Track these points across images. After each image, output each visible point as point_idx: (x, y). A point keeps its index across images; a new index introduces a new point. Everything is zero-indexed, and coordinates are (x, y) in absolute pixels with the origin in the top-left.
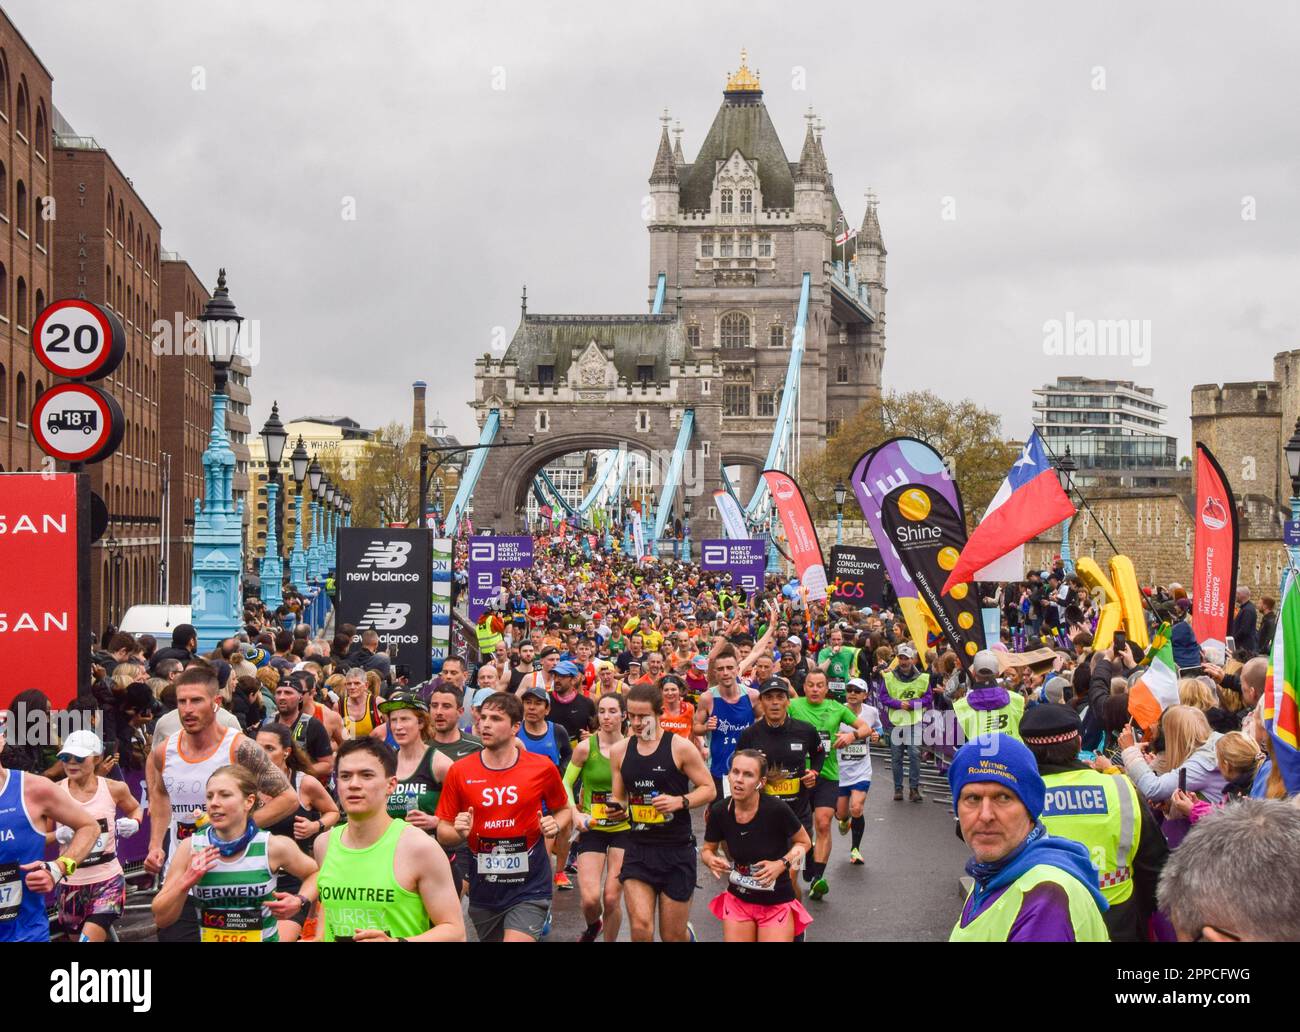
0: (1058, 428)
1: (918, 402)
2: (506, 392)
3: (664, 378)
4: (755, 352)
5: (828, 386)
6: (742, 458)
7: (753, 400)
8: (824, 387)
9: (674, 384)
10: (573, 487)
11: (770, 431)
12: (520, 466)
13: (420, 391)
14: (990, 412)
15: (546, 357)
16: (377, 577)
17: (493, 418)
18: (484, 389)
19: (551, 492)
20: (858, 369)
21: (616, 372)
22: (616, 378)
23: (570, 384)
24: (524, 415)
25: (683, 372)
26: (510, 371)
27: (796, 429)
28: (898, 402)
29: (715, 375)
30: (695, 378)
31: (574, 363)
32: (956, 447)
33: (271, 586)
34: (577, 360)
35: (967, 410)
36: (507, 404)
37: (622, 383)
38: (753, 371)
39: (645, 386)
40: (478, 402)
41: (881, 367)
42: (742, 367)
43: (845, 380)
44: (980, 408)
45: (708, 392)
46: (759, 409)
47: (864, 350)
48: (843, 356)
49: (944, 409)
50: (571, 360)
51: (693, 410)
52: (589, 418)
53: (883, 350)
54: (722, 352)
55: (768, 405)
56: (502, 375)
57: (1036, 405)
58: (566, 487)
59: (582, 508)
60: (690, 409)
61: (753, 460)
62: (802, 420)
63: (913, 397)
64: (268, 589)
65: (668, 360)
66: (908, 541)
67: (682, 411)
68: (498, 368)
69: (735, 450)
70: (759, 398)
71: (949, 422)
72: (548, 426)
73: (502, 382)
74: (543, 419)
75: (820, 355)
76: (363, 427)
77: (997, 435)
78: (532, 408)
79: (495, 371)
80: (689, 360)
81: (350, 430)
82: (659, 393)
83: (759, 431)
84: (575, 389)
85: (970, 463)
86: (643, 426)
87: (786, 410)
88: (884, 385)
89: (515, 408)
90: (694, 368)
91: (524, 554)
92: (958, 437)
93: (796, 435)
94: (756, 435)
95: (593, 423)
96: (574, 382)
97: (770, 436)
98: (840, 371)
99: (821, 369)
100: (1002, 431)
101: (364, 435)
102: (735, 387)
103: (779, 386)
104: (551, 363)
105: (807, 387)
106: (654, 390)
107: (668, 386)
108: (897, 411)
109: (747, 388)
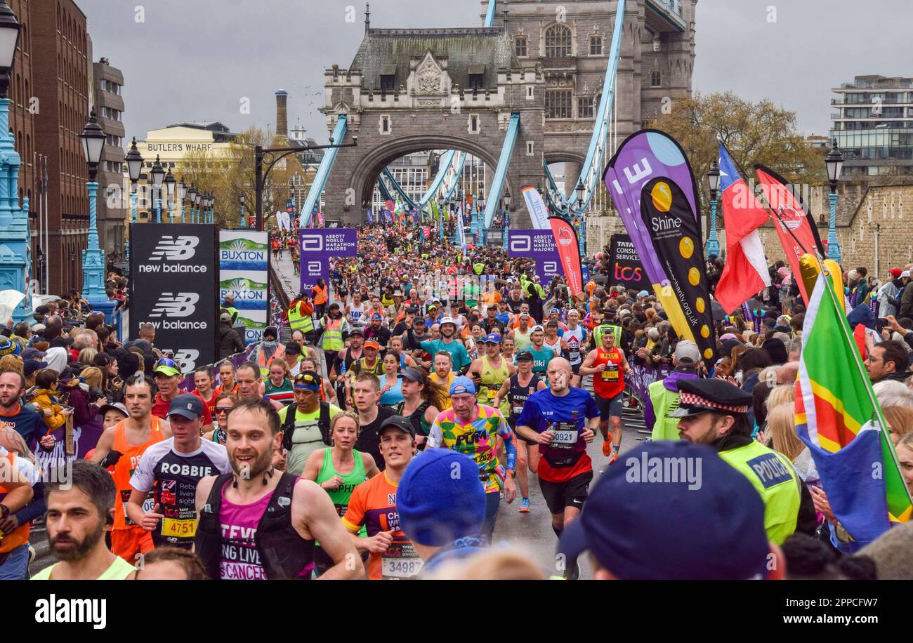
0: (855, 122)
1: (720, 102)
2: (352, 98)
3: (493, 85)
4: (576, 60)
5: (642, 89)
6: (566, 156)
7: (575, 103)
8: (639, 91)
9: (501, 90)
10: (418, 184)
11: (590, 131)
12: (366, 165)
13: (282, 98)
14: (787, 111)
15: (388, 69)
16: (167, 269)
17: (341, 123)
18: (332, 97)
19: (395, 189)
20: (670, 74)
21: (449, 80)
22: (450, 86)
23: (409, 92)
24: (369, 120)
25: (509, 79)
26: (356, 80)
27: (613, 129)
28: (702, 102)
29: (538, 81)
30: (520, 84)
31: (412, 73)
32: (755, 142)
33: (93, 276)
34: (415, 69)
35: (766, 109)
36: (353, 110)
37: (456, 90)
38: (575, 77)
39: (475, 93)
40: (327, 108)
41: (691, 72)
42: (565, 74)
43: (659, 84)
44: (777, 107)
45: (532, 97)
46: (580, 111)
47: (676, 57)
48: (656, 63)
49: (744, 108)
50: (409, 70)
51: (519, 114)
52: (426, 122)
53: (693, 56)
54: (545, 61)
55: (588, 108)
56: (349, 84)
57: (834, 102)
58: (412, 183)
59: (422, 201)
60: (516, 113)
61: (574, 157)
62: (618, 121)
63: (716, 98)
64: (91, 279)
65: (496, 69)
66: (659, 231)
67: (508, 115)
68: (345, 77)
69: (559, 149)
70: (580, 102)
71: (748, 120)
72: (390, 130)
73: (349, 90)
74: (385, 122)
75: (635, 62)
76: (232, 131)
77: (792, 130)
78: (374, 113)
79: (342, 80)
80: (514, 68)
81: (220, 132)
82: (488, 99)
83: (580, 131)
84: (414, 96)
85: (768, 156)
86: (474, 129)
87: (604, 111)
88: (693, 88)
89: (361, 114)
90: (520, 76)
91: (349, 244)
92: (757, 133)
93: (613, 134)
94: (578, 135)
95: (430, 126)
96: (413, 90)
97: (590, 135)
98: (653, 76)
99: (635, 75)
100: (797, 127)
101: (232, 138)
102: (558, 93)
103: (598, 90)
104: (392, 72)
105: (624, 91)
106: (483, 96)
107: (496, 92)
108: (702, 111)
109: (569, 93)
